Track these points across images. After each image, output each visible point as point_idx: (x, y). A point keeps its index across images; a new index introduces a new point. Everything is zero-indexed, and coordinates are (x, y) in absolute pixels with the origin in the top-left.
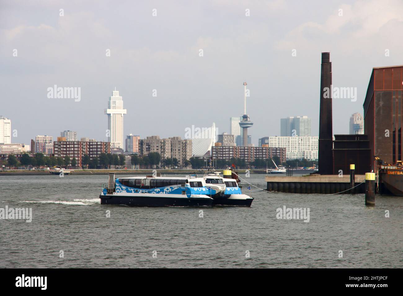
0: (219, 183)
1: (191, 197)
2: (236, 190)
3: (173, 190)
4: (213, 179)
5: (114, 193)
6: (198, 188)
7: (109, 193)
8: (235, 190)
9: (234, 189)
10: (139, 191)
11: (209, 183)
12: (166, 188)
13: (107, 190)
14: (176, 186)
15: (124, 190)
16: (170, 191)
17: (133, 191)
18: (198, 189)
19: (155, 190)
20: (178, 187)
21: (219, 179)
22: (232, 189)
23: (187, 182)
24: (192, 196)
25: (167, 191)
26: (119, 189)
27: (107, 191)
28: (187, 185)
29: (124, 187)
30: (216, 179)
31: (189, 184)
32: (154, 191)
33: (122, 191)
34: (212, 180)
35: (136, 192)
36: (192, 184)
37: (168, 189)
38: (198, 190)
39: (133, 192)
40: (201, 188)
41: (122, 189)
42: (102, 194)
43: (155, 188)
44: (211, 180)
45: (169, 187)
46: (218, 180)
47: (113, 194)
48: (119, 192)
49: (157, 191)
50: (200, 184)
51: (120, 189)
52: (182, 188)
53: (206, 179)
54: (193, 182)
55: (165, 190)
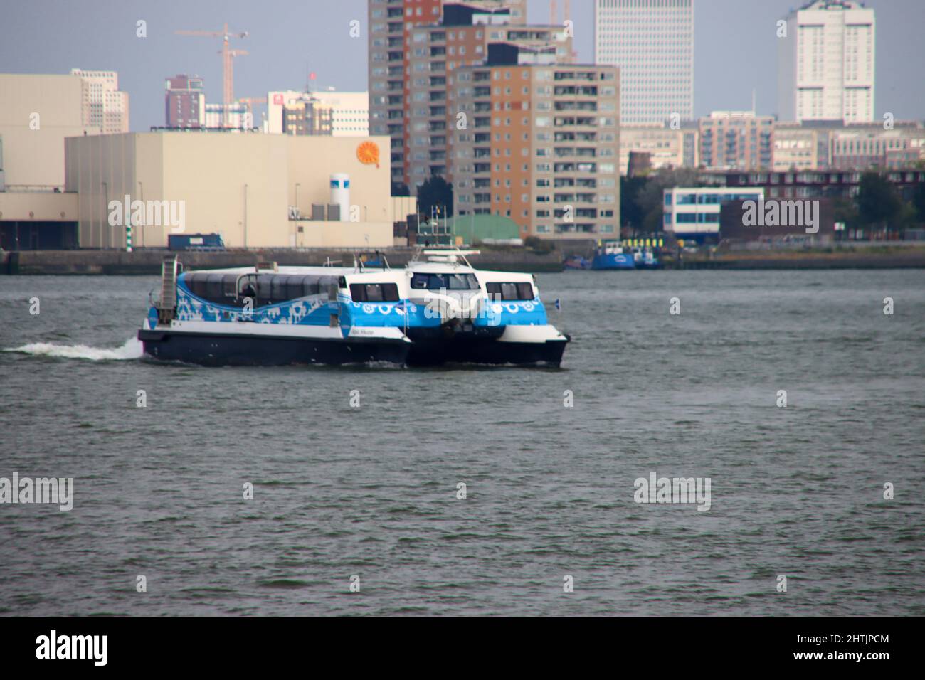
0: (451, 286)
1: (351, 334)
2: (526, 312)
3: (310, 311)
4: (434, 275)
5: (173, 321)
6: (380, 306)
7: (161, 322)
8: (522, 310)
9: (520, 308)
10: (232, 315)
11: (420, 286)
12: (294, 305)
13: (158, 311)
14: (316, 300)
15: (197, 311)
16: (304, 315)
17: (217, 315)
18: (377, 309)
19: (269, 313)
20: (322, 304)
21: (453, 275)
22: (513, 307)
23: (343, 285)
24: (354, 332)
25: (296, 315)
26: (185, 309)
27: (159, 317)
28: (342, 296)
29: (197, 303)
30: (444, 275)
31: (347, 292)
32: (267, 316)
33: (193, 314)
34: (432, 278)
35: (226, 318)
36: (360, 292)
37: (297, 310)
38: (377, 312)
39: (218, 318)
40: (390, 306)
41: (192, 309)
42: (147, 327)
43: (268, 304)
44: (427, 278)
45: (299, 303)
46: (451, 278)
47: (170, 326)
48: (186, 318)
49: (274, 317)
50: (388, 293)
51: (188, 307)
52: (330, 307)
53: (412, 275)
54: (364, 285)
55: (292, 311)
